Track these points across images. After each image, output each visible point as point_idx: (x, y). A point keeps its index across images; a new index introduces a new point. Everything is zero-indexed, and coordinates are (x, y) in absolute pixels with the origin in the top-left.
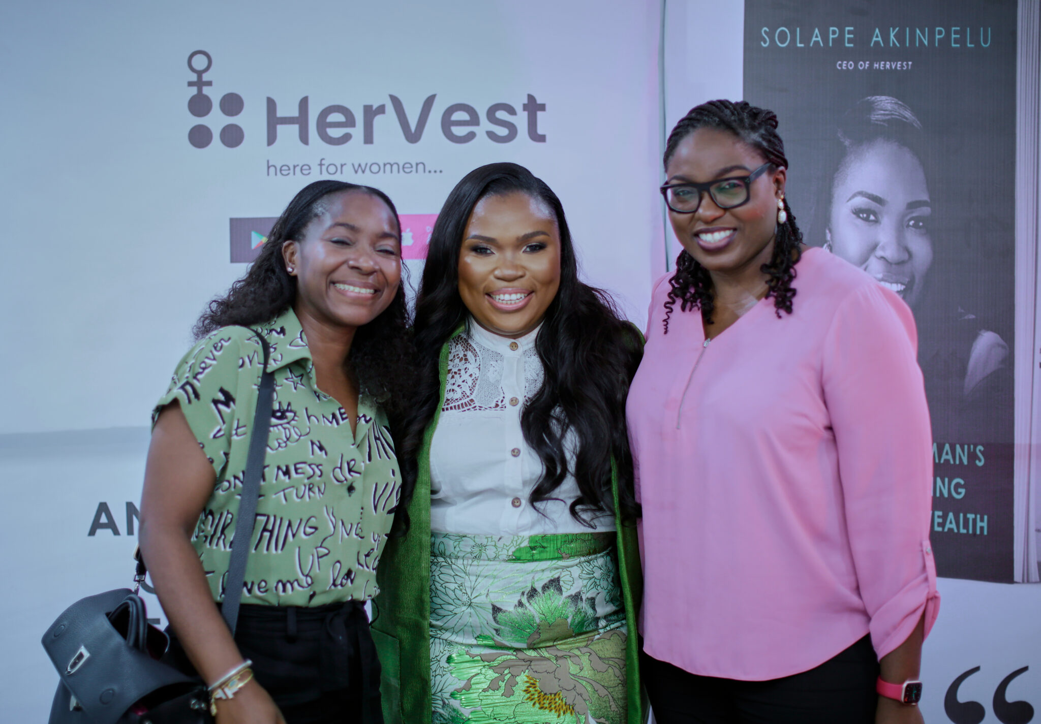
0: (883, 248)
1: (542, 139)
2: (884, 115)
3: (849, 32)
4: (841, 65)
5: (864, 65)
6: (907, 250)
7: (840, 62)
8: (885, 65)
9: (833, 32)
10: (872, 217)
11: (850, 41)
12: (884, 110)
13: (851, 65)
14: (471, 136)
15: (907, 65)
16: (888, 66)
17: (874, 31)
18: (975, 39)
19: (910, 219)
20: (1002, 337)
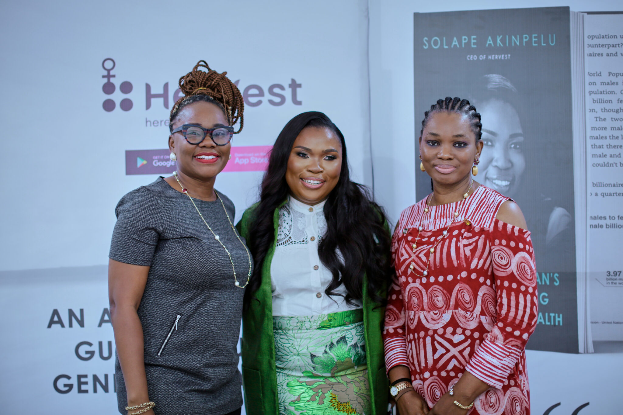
0: (497, 161)
1: (299, 103)
2: (495, 85)
3: (474, 39)
4: (469, 58)
5: (483, 57)
6: (510, 161)
7: (469, 56)
8: (495, 57)
9: (465, 39)
10: (490, 143)
11: (474, 44)
12: (495, 82)
13: (475, 58)
14: (259, 103)
15: (508, 56)
16: (496, 57)
17: (488, 38)
18: (546, 41)
19: (512, 144)
20: (567, 210)
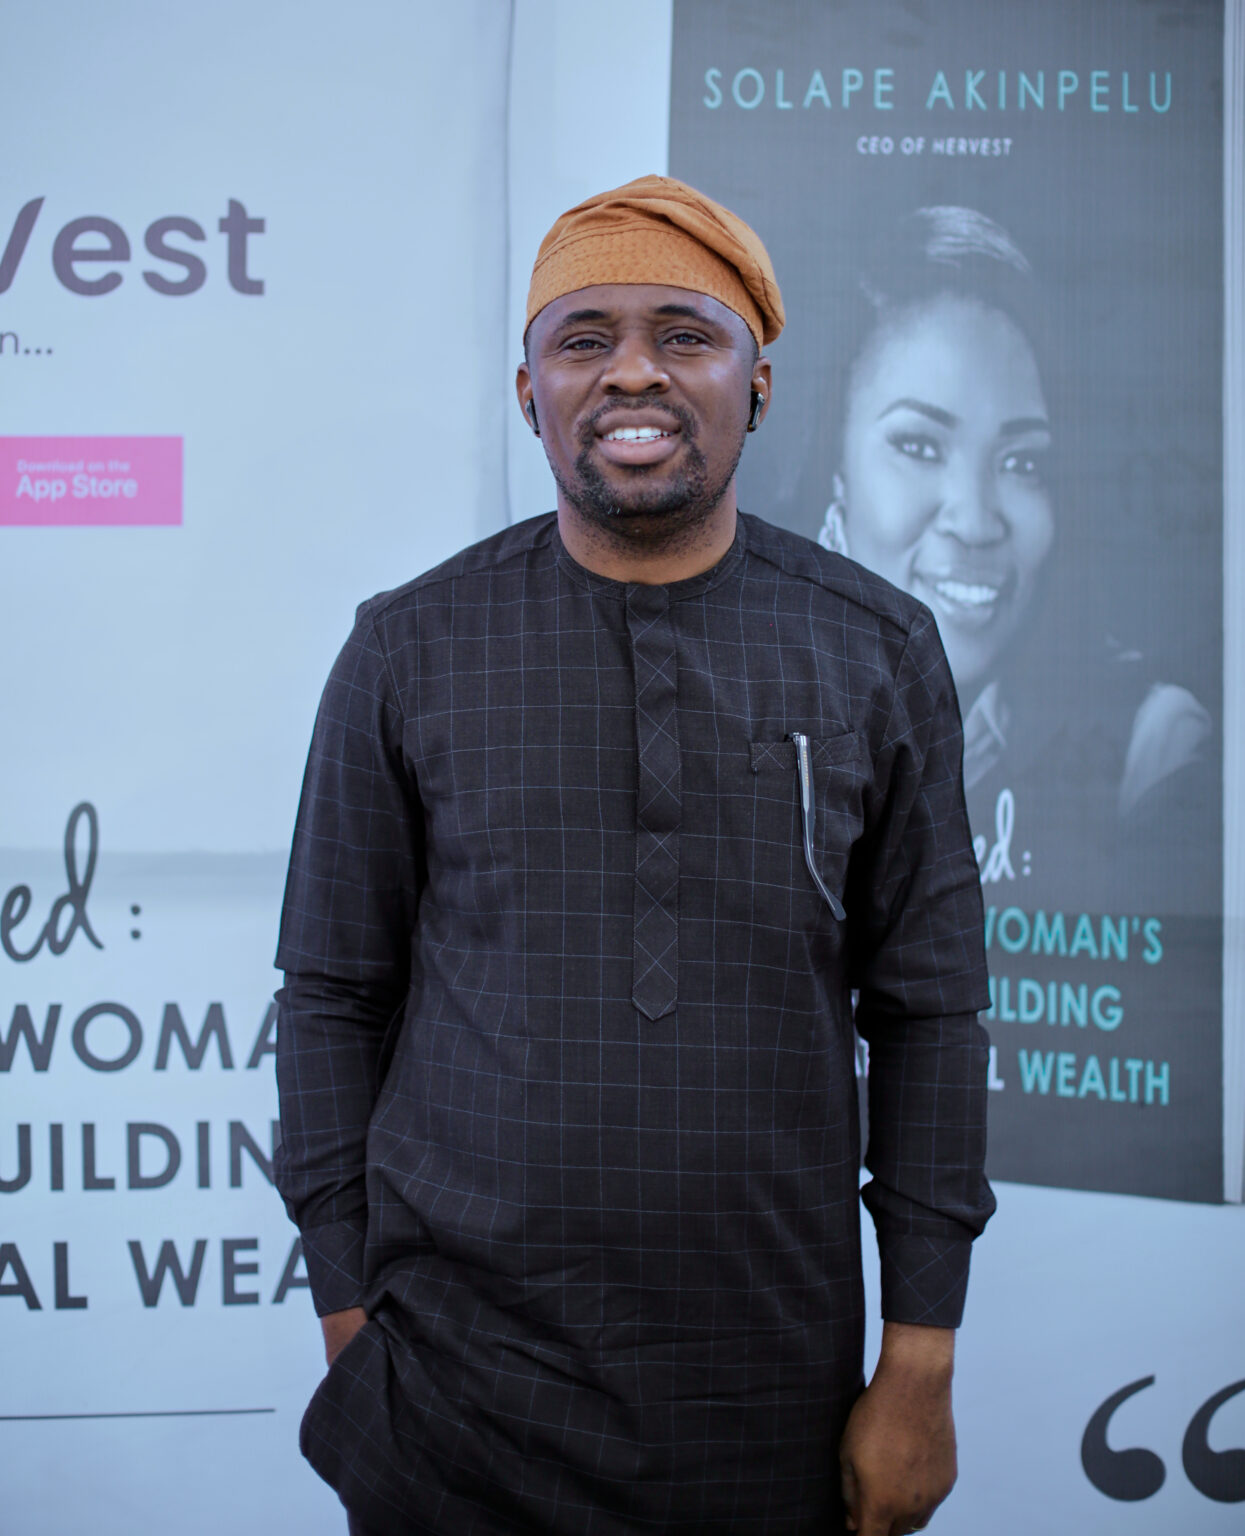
0: (952, 515)
1: (255, 288)
2: (955, 245)
3: (885, 80)
4: (866, 146)
5: (913, 146)
6: (1001, 518)
7: (863, 139)
8: (956, 145)
9: (851, 80)
10: (929, 452)
11: (885, 96)
12: (955, 235)
13: (887, 146)
14: (112, 282)
15: (1002, 146)
16: (962, 148)
17: (934, 76)
18: (1139, 95)
19: (1008, 457)
20: (1199, 697)
